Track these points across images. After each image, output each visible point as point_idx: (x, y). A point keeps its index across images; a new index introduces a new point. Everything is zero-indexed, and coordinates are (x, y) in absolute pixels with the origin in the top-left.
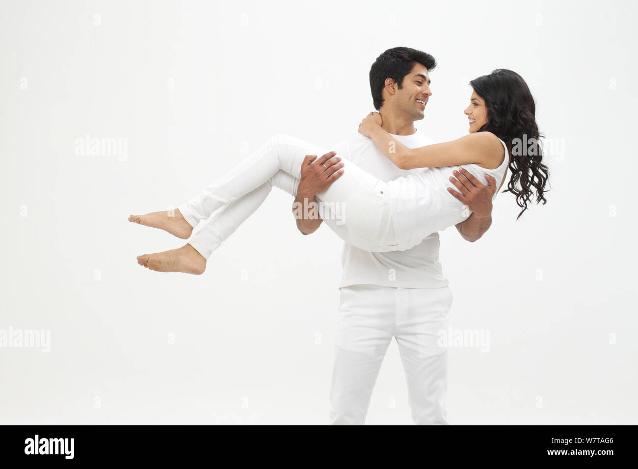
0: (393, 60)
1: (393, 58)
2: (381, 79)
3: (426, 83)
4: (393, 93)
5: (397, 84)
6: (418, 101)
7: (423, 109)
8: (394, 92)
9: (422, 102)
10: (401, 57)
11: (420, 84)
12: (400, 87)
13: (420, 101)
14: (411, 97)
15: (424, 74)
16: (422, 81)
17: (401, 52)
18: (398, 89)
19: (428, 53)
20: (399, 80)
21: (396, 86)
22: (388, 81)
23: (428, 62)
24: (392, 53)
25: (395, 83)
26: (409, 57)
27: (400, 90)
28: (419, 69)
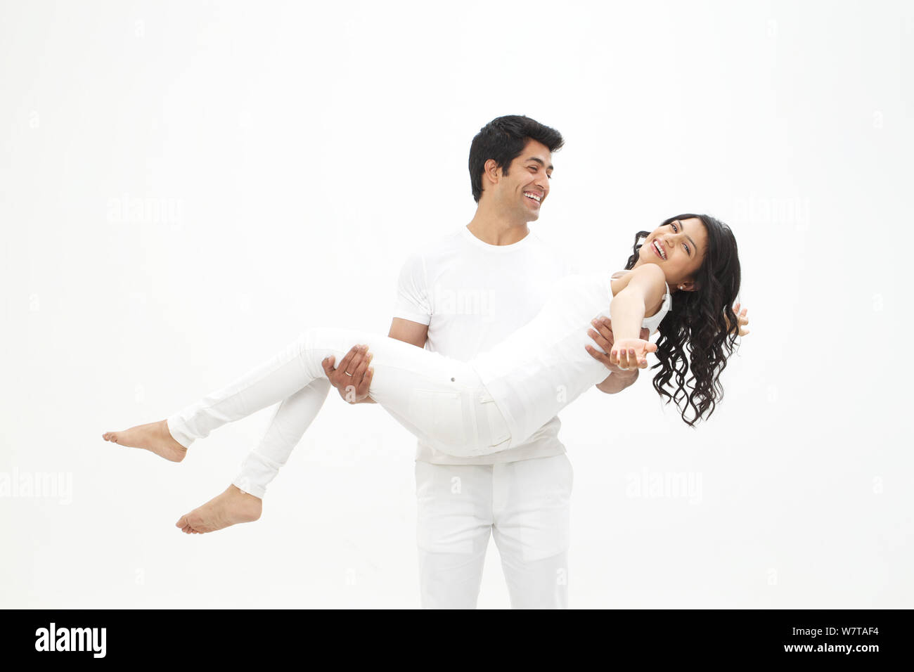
0: (498, 134)
1: (499, 132)
2: (480, 160)
3: (543, 171)
4: (495, 181)
5: (500, 169)
6: (526, 195)
7: (536, 208)
8: (497, 179)
9: (535, 197)
10: (510, 132)
11: (534, 170)
12: (506, 173)
13: (532, 196)
14: (517, 188)
15: (541, 157)
16: (537, 166)
17: (511, 123)
18: (503, 176)
19: (551, 127)
20: (504, 163)
21: (500, 170)
22: (489, 164)
23: (551, 140)
24: (499, 124)
25: (499, 167)
26: (521, 131)
27: (505, 178)
28: (534, 150)
